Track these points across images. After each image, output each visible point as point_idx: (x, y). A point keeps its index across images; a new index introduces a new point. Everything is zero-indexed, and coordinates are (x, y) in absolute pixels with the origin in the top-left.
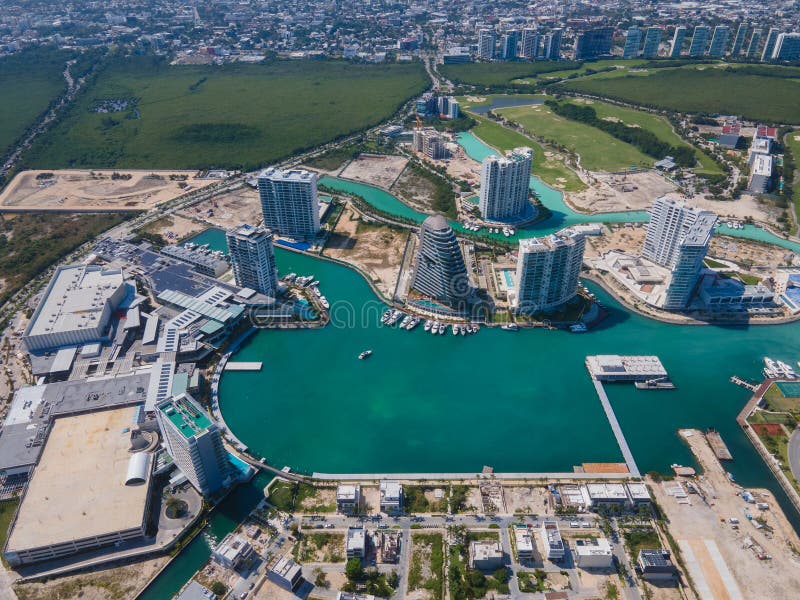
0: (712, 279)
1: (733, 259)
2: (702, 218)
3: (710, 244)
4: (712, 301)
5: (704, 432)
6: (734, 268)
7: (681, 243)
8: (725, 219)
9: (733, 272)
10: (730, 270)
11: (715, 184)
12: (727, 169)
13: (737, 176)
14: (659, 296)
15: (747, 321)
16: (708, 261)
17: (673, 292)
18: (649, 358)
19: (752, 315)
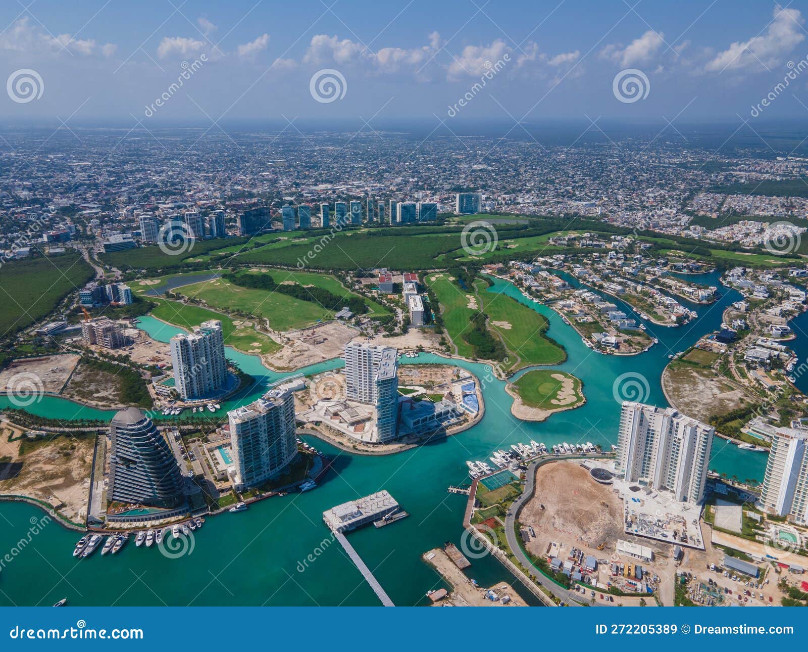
0: (409, 404)
1: (418, 383)
2: (385, 354)
3: (399, 375)
4: (415, 423)
5: (443, 549)
6: (422, 390)
7: (376, 379)
8: (403, 351)
9: (422, 394)
10: (419, 393)
11: (387, 323)
12: (392, 310)
13: (401, 316)
14: (371, 432)
15: (445, 434)
16: (402, 390)
17: (382, 424)
18: (379, 494)
19: (447, 427)
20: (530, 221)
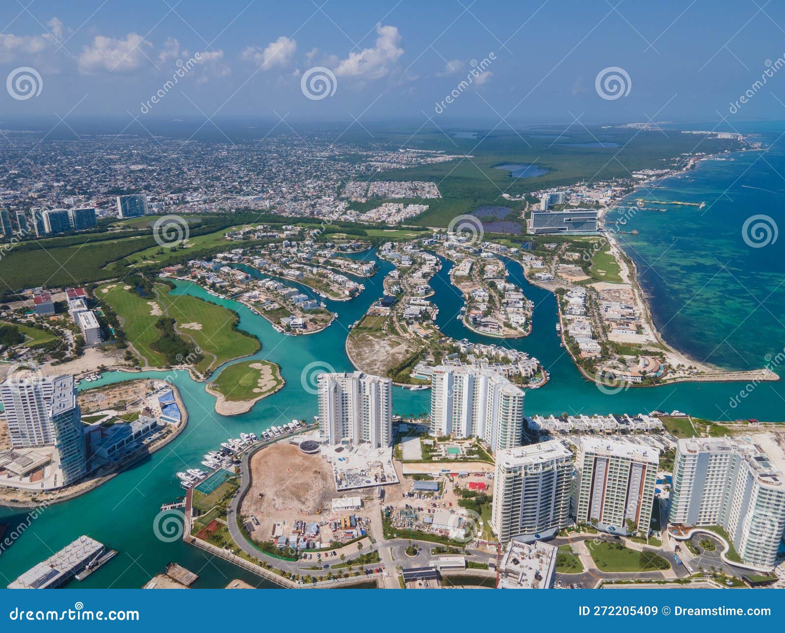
0: (99, 432)
1: (107, 406)
2: (59, 384)
3: (80, 403)
4: (109, 451)
5: (164, 572)
6: (112, 414)
7: (50, 415)
8: (81, 376)
9: (113, 417)
10: (109, 417)
11: (54, 349)
12: (62, 334)
13: (71, 337)
14: (55, 476)
15: (148, 452)
16: (85, 419)
17: (67, 463)
18: (77, 542)
19: (149, 445)
20: (203, 219)
